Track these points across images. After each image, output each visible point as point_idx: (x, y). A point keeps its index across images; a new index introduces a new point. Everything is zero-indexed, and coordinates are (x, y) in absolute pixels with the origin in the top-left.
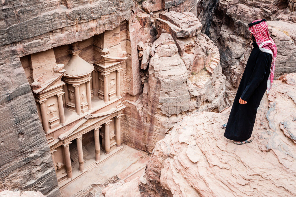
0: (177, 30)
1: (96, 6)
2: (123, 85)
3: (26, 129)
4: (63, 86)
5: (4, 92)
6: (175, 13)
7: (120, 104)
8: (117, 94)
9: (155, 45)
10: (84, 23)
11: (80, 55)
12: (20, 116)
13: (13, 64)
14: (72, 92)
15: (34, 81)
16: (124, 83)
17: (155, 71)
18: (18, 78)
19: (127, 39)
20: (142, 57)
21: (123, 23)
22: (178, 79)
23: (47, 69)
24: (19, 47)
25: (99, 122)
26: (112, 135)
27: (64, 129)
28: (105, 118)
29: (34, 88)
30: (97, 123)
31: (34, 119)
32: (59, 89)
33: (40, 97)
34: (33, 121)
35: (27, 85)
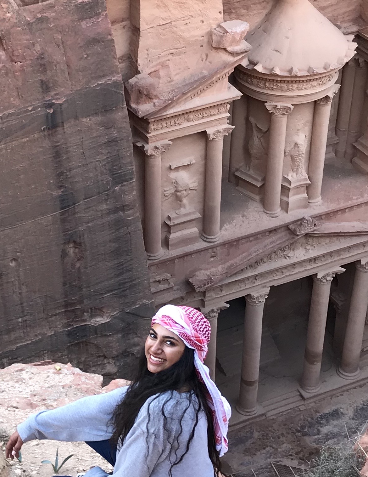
4: (234, 103)
5: (39, 95)
14: (259, 130)
15: (139, 73)
18: (89, 55)
23: (186, 35)
25: (338, 252)
27: (212, 257)
29: (133, 97)
30: (330, 254)
31: (118, 204)
32: (215, 111)
33: (148, 133)
34: (116, 210)
35: (116, 84)
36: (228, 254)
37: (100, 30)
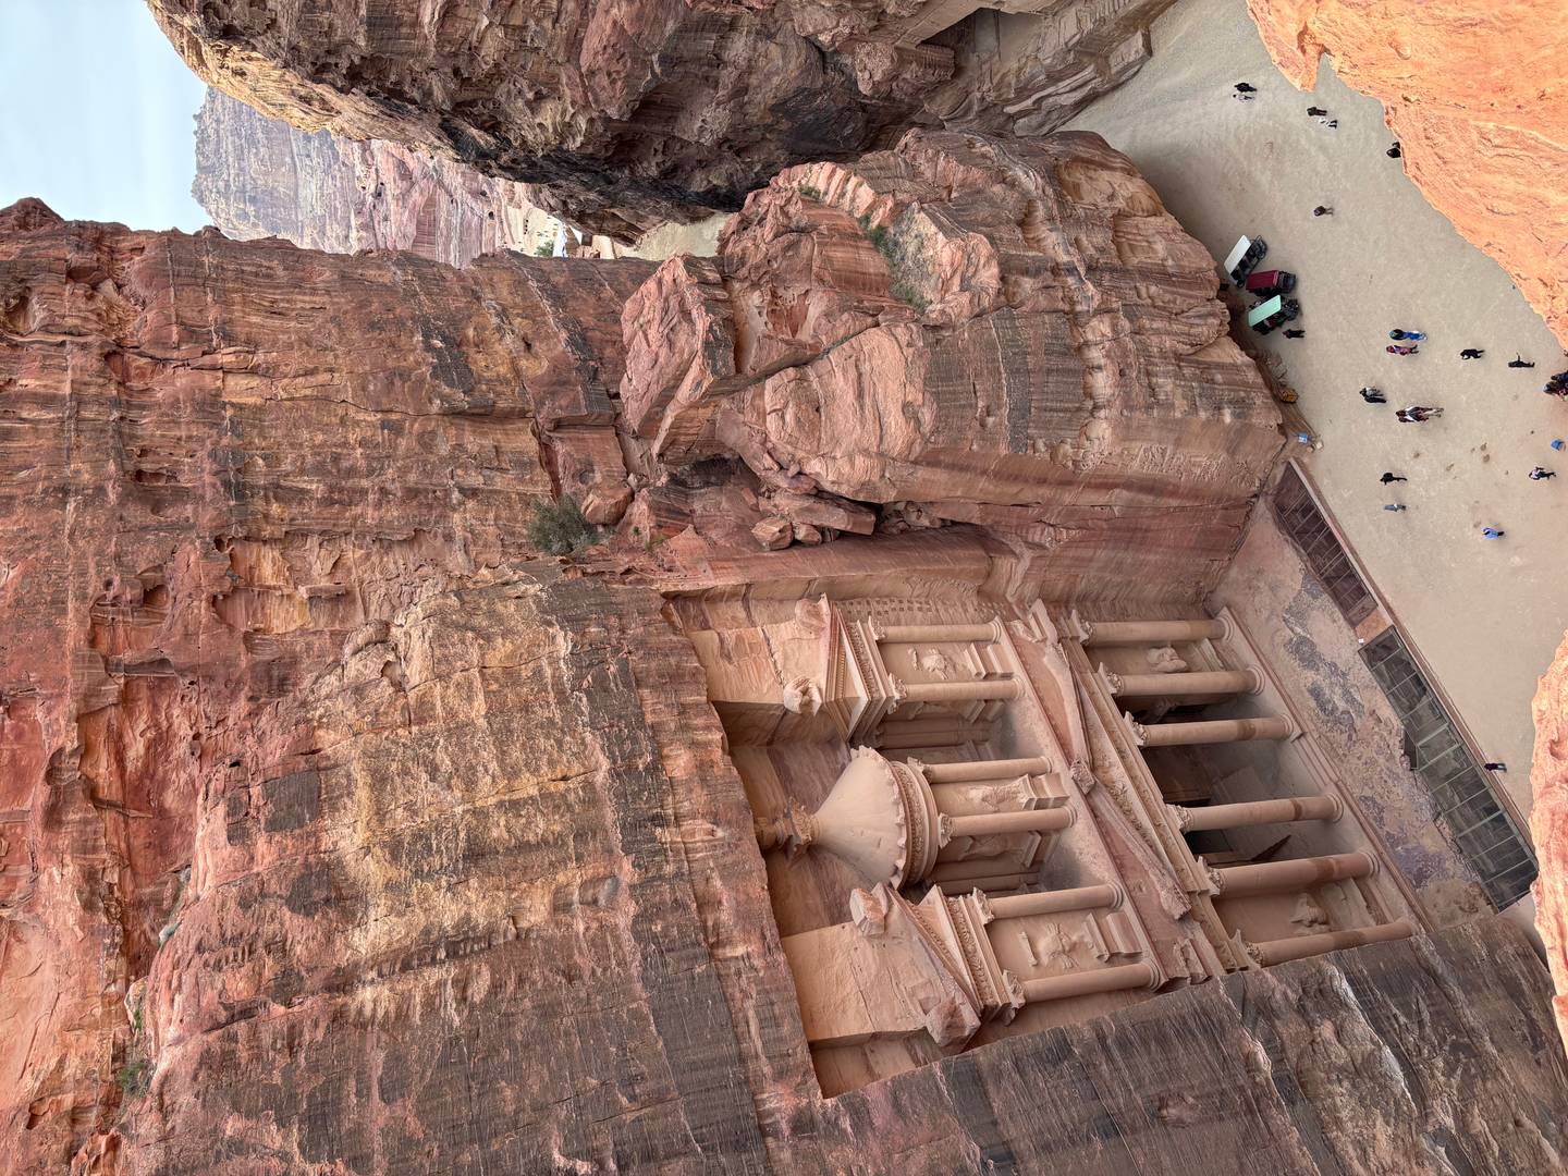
0: (702, 372)
1: (602, 749)
2: (942, 612)
3: (1140, 1085)
4: (947, 895)
6: (630, 380)
7: (1027, 625)
8: (980, 643)
9: (770, 473)
10: (675, 803)
11: (813, 805)
12: (1082, 1111)
13: (849, 1130)
14: (972, 846)
15: (925, 1029)
16: (933, 609)
17: (883, 476)
18: (914, 1112)
19: (745, 599)
20: (822, 530)
21: (676, 618)
22: (920, 371)
23: (873, 968)
24: (779, 1102)
25: (1107, 725)
26: (1167, 657)
27: (1141, 889)
28: (1091, 693)
29: (956, 1034)
30: (1111, 733)
31: (1098, 1047)
32: (959, 914)
33: (997, 1006)
34: (1105, 1049)
35: (945, 1069)
36: (1133, 868)
37: (882, 1099)
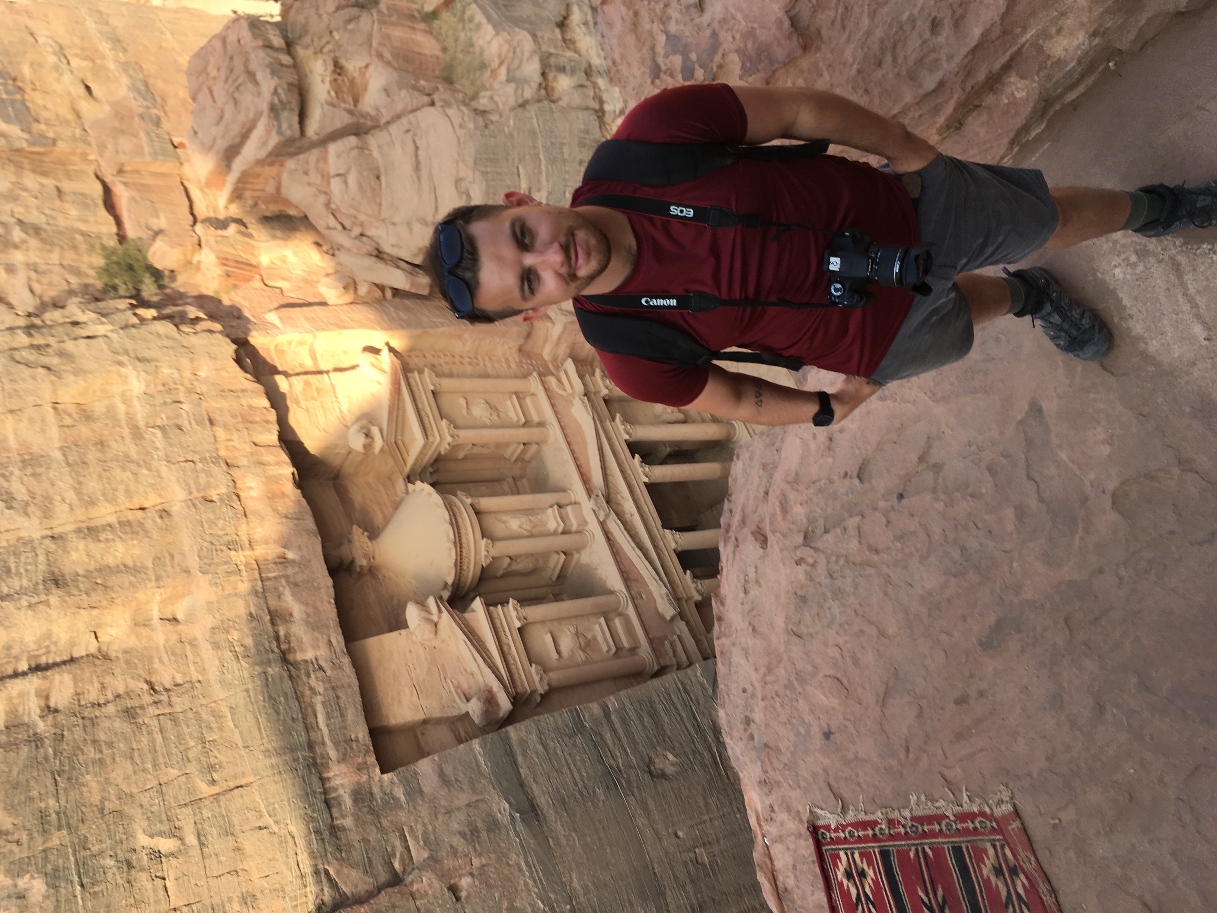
0: (268, 132)
1: (178, 481)
3: (635, 748)
4: (488, 604)
5: (504, 832)
7: (559, 380)
8: (521, 395)
9: (333, 232)
11: (375, 534)
12: (590, 771)
13: (403, 798)
14: (510, 565)
15: (468, 713)
18: (457, 780)
20: (382, 288)
22: (471, 151)
23: (425, 666)
24: (342, 779)
25: (619, 463)
27: (641, 597)
28: (609, 439)
29: (493, 716)
30: (623, 473)
31: (604, 720)
32: (498, 621)
33: (526, 692)
34: (610, 722)
35: (483, 745)
36: (636, 580)
37: (430, 771)
